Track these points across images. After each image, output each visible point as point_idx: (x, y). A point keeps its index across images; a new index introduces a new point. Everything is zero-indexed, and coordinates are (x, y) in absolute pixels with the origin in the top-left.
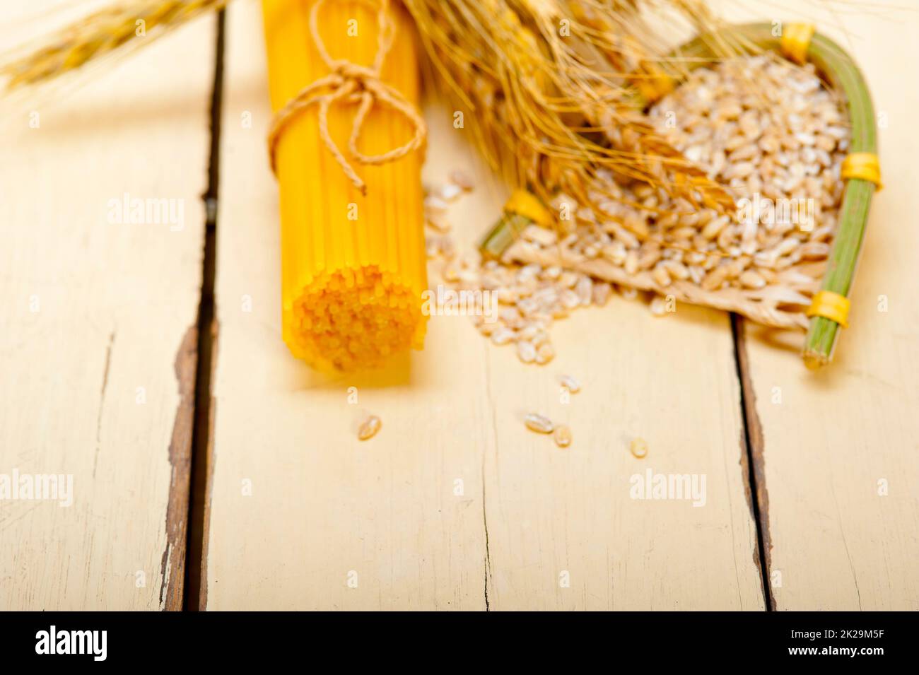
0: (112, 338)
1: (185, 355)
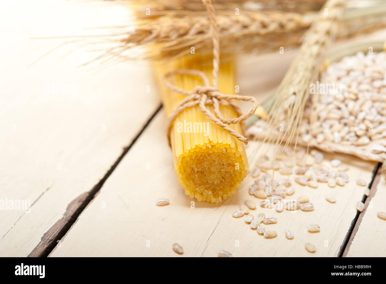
0: (48, 189)
1: (77, 202)
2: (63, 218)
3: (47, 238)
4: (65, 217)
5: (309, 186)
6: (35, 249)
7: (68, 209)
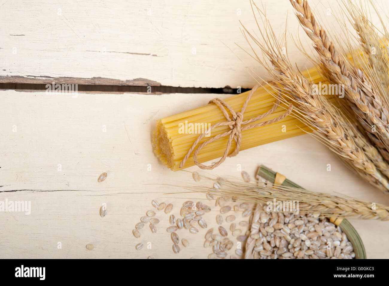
0: (154, 55)
2: (123, 81)
3: (96, 81)
4: (125, 82)
5: (205, 242)
6: (80, 79)
7: (135, 80)
